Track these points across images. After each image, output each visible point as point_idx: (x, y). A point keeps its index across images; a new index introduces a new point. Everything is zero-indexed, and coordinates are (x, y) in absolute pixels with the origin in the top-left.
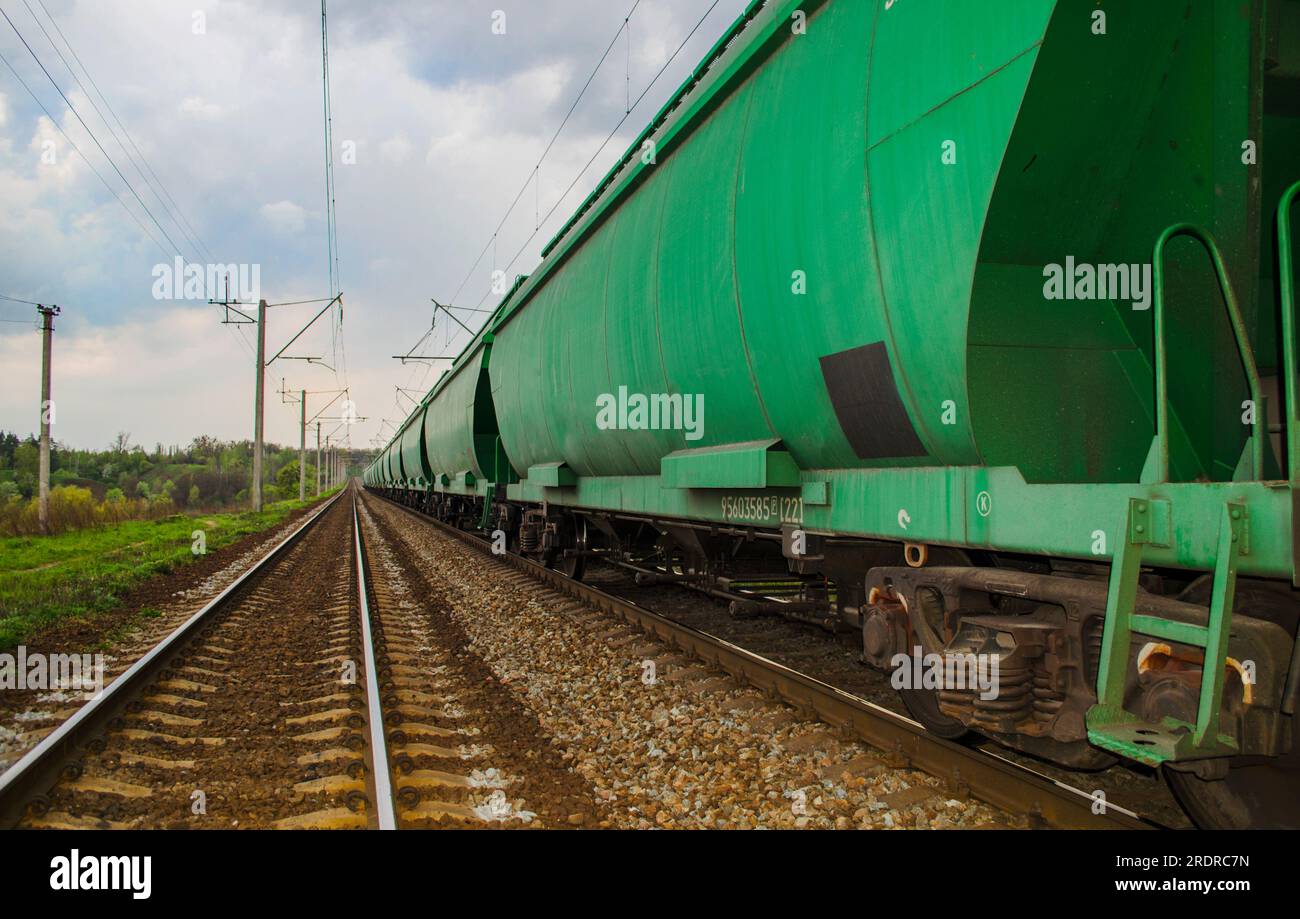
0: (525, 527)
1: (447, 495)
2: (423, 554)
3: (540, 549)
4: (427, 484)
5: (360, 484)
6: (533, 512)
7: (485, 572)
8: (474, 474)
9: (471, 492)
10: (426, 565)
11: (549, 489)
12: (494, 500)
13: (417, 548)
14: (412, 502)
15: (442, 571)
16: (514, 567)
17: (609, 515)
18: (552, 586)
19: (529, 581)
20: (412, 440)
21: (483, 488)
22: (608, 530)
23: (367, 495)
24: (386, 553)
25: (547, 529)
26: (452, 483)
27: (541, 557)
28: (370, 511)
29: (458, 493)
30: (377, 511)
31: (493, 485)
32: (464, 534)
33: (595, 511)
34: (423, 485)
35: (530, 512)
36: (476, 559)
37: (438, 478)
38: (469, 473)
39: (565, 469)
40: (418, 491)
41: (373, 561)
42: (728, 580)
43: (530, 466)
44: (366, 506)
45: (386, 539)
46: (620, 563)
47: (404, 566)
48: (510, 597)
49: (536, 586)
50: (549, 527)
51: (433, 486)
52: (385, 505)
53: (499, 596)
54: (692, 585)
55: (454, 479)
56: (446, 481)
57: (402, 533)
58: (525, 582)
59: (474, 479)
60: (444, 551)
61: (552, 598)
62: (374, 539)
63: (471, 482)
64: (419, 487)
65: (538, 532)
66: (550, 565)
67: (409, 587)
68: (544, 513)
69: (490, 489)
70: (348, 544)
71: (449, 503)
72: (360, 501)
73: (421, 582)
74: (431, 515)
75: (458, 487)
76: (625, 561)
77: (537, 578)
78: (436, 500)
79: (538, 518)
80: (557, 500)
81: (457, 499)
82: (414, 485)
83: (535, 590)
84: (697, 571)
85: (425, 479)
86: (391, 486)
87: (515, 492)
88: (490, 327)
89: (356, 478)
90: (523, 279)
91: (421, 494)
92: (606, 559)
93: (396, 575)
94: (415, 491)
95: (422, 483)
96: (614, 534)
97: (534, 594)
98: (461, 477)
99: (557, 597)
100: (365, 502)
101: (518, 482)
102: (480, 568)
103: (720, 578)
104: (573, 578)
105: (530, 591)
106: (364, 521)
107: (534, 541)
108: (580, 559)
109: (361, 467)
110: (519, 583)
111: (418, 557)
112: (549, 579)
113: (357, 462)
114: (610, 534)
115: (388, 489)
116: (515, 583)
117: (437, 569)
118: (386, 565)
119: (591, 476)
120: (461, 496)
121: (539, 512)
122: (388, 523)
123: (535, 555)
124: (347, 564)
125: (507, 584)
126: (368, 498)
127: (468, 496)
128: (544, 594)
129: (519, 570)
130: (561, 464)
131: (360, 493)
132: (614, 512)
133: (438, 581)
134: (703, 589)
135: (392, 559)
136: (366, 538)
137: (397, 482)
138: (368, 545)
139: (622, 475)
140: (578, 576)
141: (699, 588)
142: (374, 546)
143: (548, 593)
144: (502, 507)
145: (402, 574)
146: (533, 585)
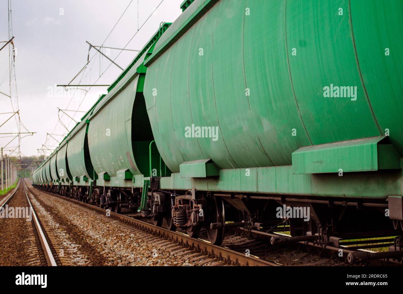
0: (176, 209)
1: (107, 188)
2: (91, 233)
3: (189, 224)
4: (90, 181)
5: (29, 183)
6: (183, 197)
7: (145, 244)
8: (131, 171)
9: (129, 185)
10: (96, 241)
11: (197, 179)
12: (150, 190)
13: (85, 229)
14: (77, 195)
15: (109, 245)
16: (166, 238)
17: (245, 197)
18: (198, 250)
19: (180, 248)
20: (76, 148)
21: (140, 181)
22: (242, 207)
23: (36, 191)
24: (63, 235)
25: (194, 209)
26: (112, 179)
27: (190, 230)
28: (42, 203)
29: (118, 186)
30: (48, 203)
31: (148, 178)
32: (122, 217)
33: (233, 194)
34: (87, 181)
35: (178, 198)
36: (135, 235)
37: (101, 176)
38: (128, 170)
39: (210, 164)
40: (81, 186)
41: (54, 241)
42: (337, 239)
43: (181, 164)
44: (38, 200)
45: (61, 224)
46: (253, 231)
47: (80, 244)
48: (168, 261)
49: (186, 252)
50: (195, 207)
51: (95, 182)
52: (53, 198)
53: (159, 261)
54: (310, 244)
55: (115, 175)
56: (107, 178)
57: (71, 218)
58: (177, 249)
59: (132, 175)
60: (108, 230)
61: (200, 260)
62: (50, 224)
63: (129, 177)
64: (82, 183)
65: (187, 211)
66: (195, 236)
67: (88, 258)
68: (193, 197)
69: (146, 182)
70: (30, 229)
71: (109, 194)
72: (32, 196)
73: (96, 254)
74: (94, 204)
75: (118, 181)
76: (255, 228)
77: (186, 246)
78: (98, 192)
79: (186, 201)
80: (204, 187)
81: (116, 191)
82: (79, 181)
83: (186, 254)
84: (313, 234)
85: (88, 176)
86: (57, 184)
87: (166, 183)
88: (141, 61)
89: (25, 179)
90: (166, 26)
91: (84, 188)
92: (241, 228)
93: (75, 250)
94: (79, 187)
95: (86, 180)
96: (247, 210)
97: (186, 257)
98: (121, 174)
99: (204, 259)
100: (36, 196)
101: (170, 176)
102: (140, 241)
103: (331, 238)
104: (214, 244)
105: (183, 256)
106: (39, 211)
107: (185, 218)
108: (220, 229)
109: (30, 171)
110: (173, 250)
111: (88, 236)
112: (195, 245)
113: (26, 167)
114: (242, 210)
115: (54, 186)
116: (170, 250)
117: (105, 244)
118: (65, 243)
119: (232, 168)
120: (120, 188)
121: (187, 197)
122: (59, 212)
123: (184, 229)
124: (33, 245)
125: (164, 251)
126: (38, 194)
127: (125, 188)
128: (194, 257)
129: (171, 240)
130: (207, 160)
131: (30, 191)
132: (249, 194)
133: (109, 253)
134: (319, 246)
135: (69, 239)
136: (44, 224)
137: (63, 180)
138: (47, 229)
139: (258, 167)
140: (219, 242)
141: (316, 245)
142: (52, 230)
143: (197, 256)
144: (156, 195)
145: (79, 249)
146: (184, 251)
